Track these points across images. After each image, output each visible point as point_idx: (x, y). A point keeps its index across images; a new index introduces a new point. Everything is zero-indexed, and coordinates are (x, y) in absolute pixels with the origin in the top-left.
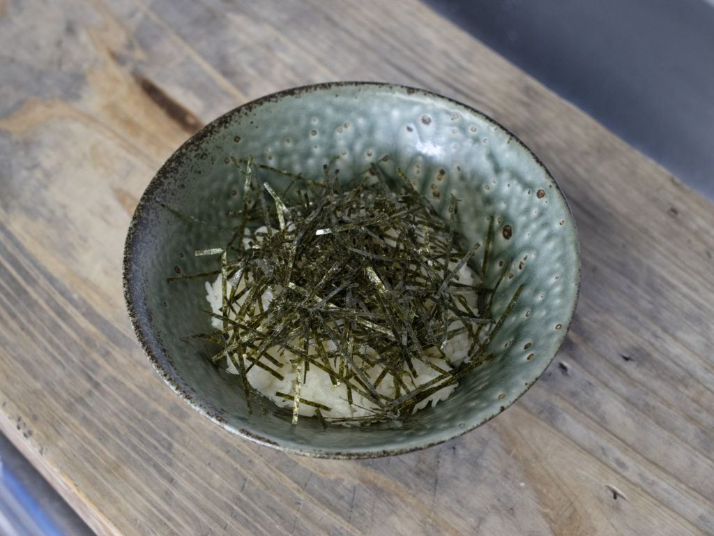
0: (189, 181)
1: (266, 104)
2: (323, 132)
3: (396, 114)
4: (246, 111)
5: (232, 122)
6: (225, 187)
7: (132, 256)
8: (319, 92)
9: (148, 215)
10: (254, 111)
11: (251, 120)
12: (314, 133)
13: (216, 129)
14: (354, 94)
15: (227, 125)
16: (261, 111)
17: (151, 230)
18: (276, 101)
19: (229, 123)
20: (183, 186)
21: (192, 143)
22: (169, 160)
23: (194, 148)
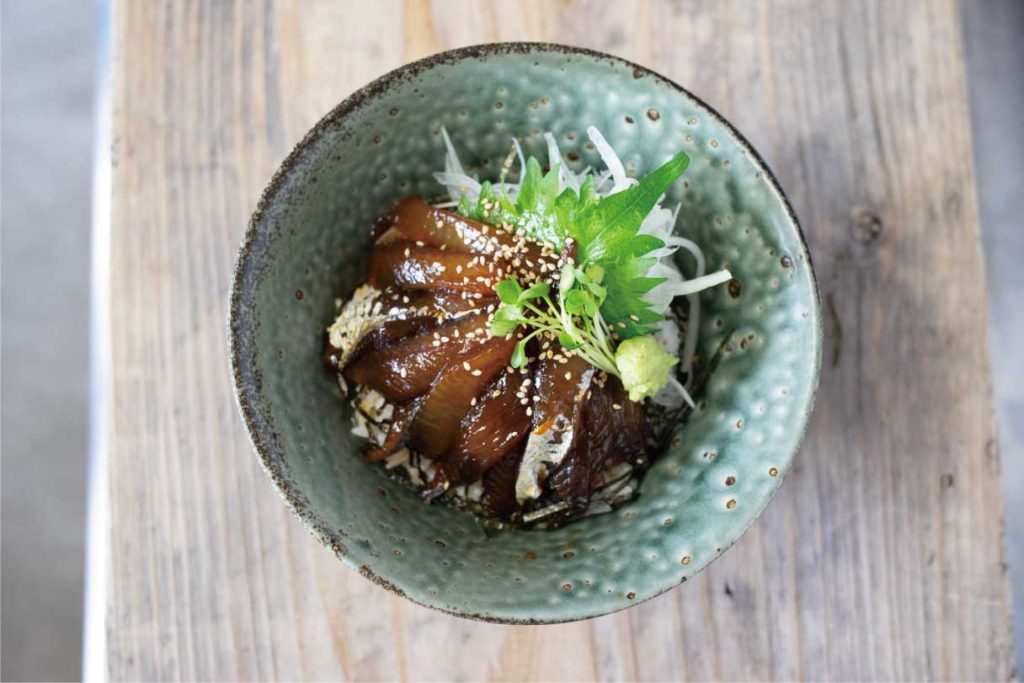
0: (324, 172)
1: (438, 67)
2: (511, 106)
3: (613, 99)
4: (410, 76)
5: (390, 91)
6: (372, 172)
7: (241, 292)
8: (513, 55)
9: (266, 228)
10: (420, 75)
11: (415, 88)
12: (500, 105)
13: (366, 100)
14: (559, 64)
15: (383, 94)
16: (432, 76)
17: (268, 248)
18: (453, 64)
19: (386, 93)
20: (314, 180)
21: (333, 120)
22: (299, 146)
23: (335, 127)
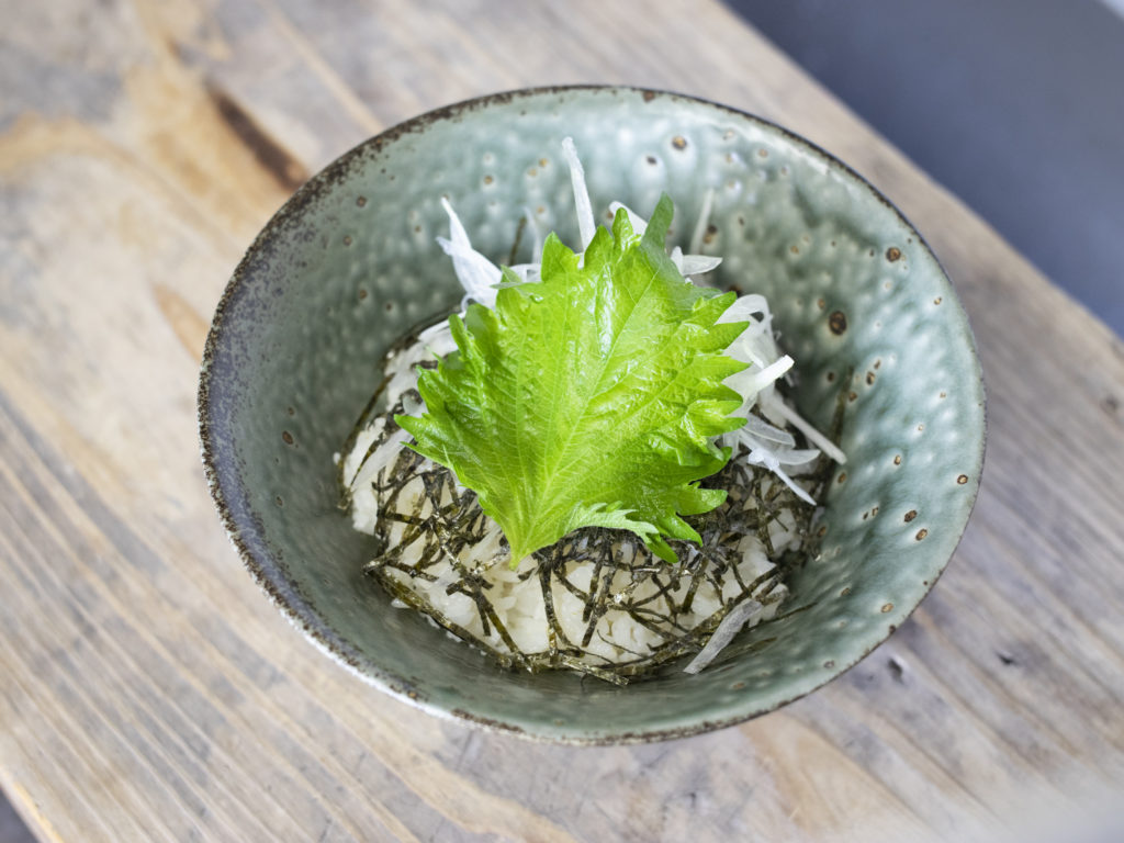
0: (288, 281)
1: (405, 137)
2: (503, 177)
3: (626, 137)
4: (372, 152)
5: (351, 174)
6: (348, 288)
7: (213, 422)
8: (493, 108)
9: (229, 347)
10: (385, 150)
11: (381, 167)
12: (489, 179)
13: (325, 187)
14: (550, 108)
15: (343, 179)
16: (398, 149)
17: (237, 374)
18: (421, 131)
19: (346, 176)
20: (279, 291)
21: (288, 215)
22: (251, 249)
23: (292, 224)
